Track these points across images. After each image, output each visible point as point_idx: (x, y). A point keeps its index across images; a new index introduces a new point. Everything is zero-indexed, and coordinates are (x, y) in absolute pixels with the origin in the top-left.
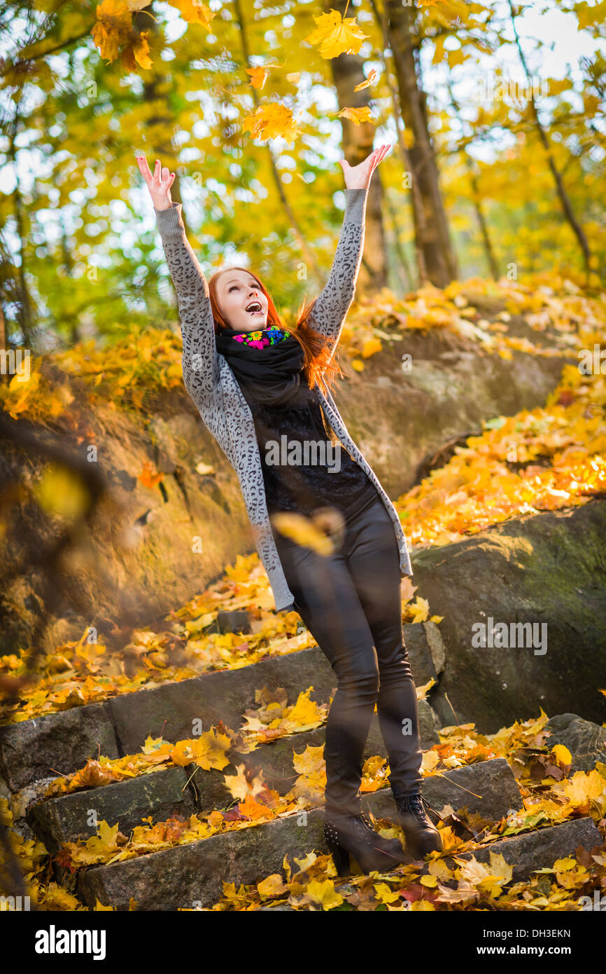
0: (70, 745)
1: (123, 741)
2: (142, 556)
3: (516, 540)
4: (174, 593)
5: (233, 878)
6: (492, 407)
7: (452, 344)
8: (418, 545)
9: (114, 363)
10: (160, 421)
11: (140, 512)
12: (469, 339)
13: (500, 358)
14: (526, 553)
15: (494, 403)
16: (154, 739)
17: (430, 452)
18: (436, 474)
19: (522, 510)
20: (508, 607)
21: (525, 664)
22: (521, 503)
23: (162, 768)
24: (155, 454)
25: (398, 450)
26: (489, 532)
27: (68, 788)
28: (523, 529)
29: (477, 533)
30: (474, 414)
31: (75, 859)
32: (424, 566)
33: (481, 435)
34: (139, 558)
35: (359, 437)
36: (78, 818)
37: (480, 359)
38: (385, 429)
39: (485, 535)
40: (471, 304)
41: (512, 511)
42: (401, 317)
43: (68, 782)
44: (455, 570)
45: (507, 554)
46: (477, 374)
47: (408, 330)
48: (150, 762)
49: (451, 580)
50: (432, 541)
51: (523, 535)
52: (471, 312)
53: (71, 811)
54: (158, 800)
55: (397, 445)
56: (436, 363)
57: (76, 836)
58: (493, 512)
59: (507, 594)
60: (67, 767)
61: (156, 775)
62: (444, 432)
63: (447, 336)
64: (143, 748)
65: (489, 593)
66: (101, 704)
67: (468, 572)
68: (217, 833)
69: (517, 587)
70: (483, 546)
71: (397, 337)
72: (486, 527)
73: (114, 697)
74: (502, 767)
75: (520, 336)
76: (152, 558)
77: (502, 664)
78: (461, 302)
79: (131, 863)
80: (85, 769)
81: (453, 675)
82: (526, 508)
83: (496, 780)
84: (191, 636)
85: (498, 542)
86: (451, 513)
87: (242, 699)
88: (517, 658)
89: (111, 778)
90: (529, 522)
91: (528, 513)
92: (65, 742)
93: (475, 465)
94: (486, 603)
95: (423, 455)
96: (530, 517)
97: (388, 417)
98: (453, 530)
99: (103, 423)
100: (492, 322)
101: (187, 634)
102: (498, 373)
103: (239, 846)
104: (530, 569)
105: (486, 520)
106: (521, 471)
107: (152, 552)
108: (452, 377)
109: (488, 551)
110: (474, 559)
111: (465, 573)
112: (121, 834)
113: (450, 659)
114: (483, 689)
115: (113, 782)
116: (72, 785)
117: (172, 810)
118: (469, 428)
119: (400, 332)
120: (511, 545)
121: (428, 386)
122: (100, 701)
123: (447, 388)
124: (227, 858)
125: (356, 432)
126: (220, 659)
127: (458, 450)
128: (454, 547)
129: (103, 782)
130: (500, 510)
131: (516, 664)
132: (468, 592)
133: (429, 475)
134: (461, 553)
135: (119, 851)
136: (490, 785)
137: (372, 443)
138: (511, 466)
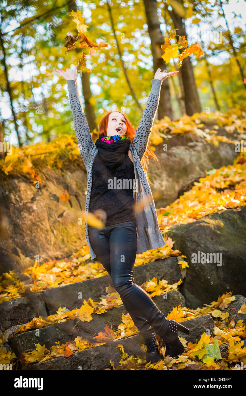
0: (26, 311)
1: (49, 309)
2: (61, 230)
3: (217, 221)
4: (75, 246)
5: (93, 368)
6: (210, 165)
7: (193, 139)
8: (175, 224)
9: (50, 149)
10: (69, 173)
11: (60, 212)
12: (201, 137)
13: (213, 145)
14: (221, 227)
15: (211, 164)
16: (62, 308)
17: (184, 185)
18: (186, 194)
19: (220, 208)
20: (213, 250)
21: (220, 274)
22: (219, 205)
23: (64, 321)
24: (67, 187)
25: (170, 184)
26: (205, 218)
27: (25, 330)
28: (220, 216)
29: (200, 219)
30: (202, 169)
31: (27, 360)
32: (177, 233)
33: (205, 177)
34: (60, 231)
35: (153, 179)
36: (28, 343)
37: (205, 145)
38: (164, 175)
39: (203, 219)
40: (202, 122)
41: (215, 209)
42: (171, 128)
43: (25, 327)
44: (190, 235)
45: (212, 227)
46: (204, 151)
47: (174, 134)
48: (60, 318)
49: (189, 239)
50: (181, 222)
51: (220, 219)
52: (202, 126)
53: (25, 340)
54: (62, 334)
55: (169, 182)
56: (186, 147)
57: (27, 350)
58: (207, 209)
59: (212, 244)
60: (25, 321)
61: (62, 324)
62: (190, 176)
63: (191, 136)
64: (57, 312)
65: (205, 244)
66: (40, 293)
67: (196, 235)
68: (87, 348)
69: (217, 242)
70: (202, 224)
71: (170, 137)
72: (204, 216)
73: (45, 290)
74: (209, 318)
75: (222, 135)
76: (66, 231)
77: (211, 274)
78: (198, 121)
79: (49, 362)
80: (32, 321)
81: (190, 279)
82: (221, 208)
83: (206, 324)
84: (80, 264)
85: (208, 222)
86: (190, 210)
87: (100, 290)
88: (217, 271)
89: (43, 325)
90: (222, 214)
91: (222, 210)
92: (24, 310)
93: (202, 190)
94: (204, 248)
95: (181, 186)
96: (223, 211)
97: (166, 170)
98: (190, 217)
99: (44, 175)
100: (210, 130)
101: (79, 263)
102: (213, 151)
103: (96, 354)
104: (222, 233)
105: (204, 213)
106: (222, 192)
107: (66, 229)
108: (193, 153)
109: (204, 226)
110: (198, 230)
111: (194, 236)
112: (46, 349)
113: (189, 272)
114: (203, 285)
115: (43, 327)
116: (26, 328)
117: (69, 338)
118: (200, 174)
119: (171, 135)
120: (214, 223)
121: (182, 157)
122: (39, 292)
123: (191, 157)
124: (90, 359)
125: (152, 177)
126: (92, 274)
127: (196, 183)
128: (190, 225)
129: (39, 327)
130: (210, 209)
131: (216, 274)
132: (195, 243)
133: (183, 194)
134: (193, 227)
135: (45, 357)
136: (204, 326)
137: (159, 181)
138: (218, 190)
